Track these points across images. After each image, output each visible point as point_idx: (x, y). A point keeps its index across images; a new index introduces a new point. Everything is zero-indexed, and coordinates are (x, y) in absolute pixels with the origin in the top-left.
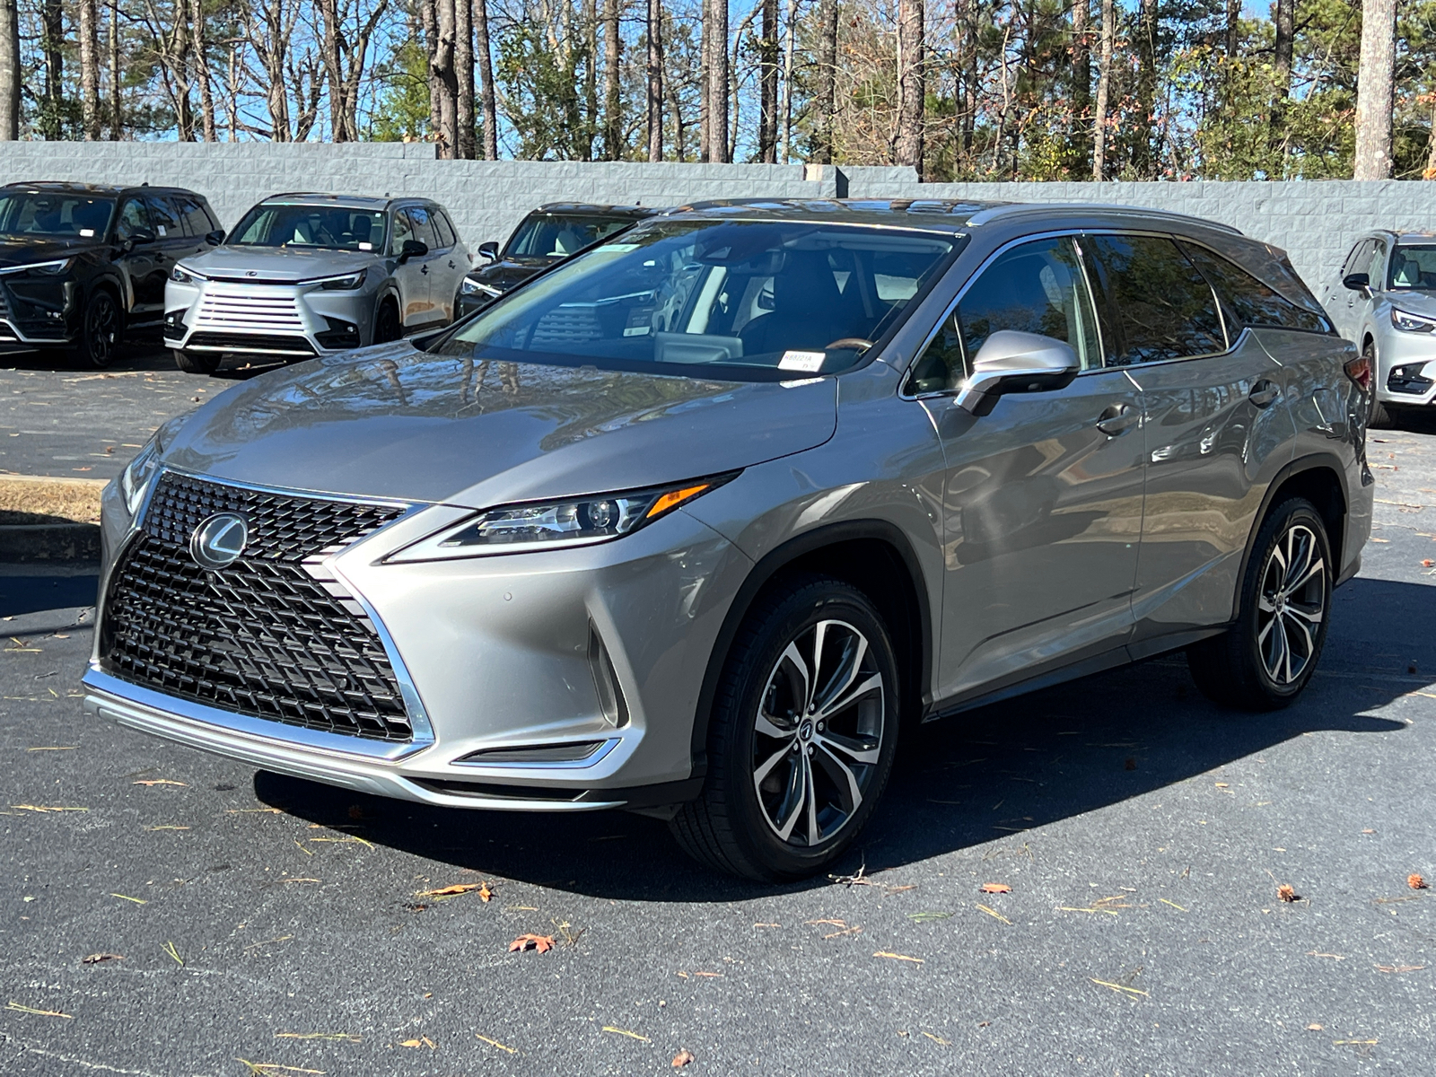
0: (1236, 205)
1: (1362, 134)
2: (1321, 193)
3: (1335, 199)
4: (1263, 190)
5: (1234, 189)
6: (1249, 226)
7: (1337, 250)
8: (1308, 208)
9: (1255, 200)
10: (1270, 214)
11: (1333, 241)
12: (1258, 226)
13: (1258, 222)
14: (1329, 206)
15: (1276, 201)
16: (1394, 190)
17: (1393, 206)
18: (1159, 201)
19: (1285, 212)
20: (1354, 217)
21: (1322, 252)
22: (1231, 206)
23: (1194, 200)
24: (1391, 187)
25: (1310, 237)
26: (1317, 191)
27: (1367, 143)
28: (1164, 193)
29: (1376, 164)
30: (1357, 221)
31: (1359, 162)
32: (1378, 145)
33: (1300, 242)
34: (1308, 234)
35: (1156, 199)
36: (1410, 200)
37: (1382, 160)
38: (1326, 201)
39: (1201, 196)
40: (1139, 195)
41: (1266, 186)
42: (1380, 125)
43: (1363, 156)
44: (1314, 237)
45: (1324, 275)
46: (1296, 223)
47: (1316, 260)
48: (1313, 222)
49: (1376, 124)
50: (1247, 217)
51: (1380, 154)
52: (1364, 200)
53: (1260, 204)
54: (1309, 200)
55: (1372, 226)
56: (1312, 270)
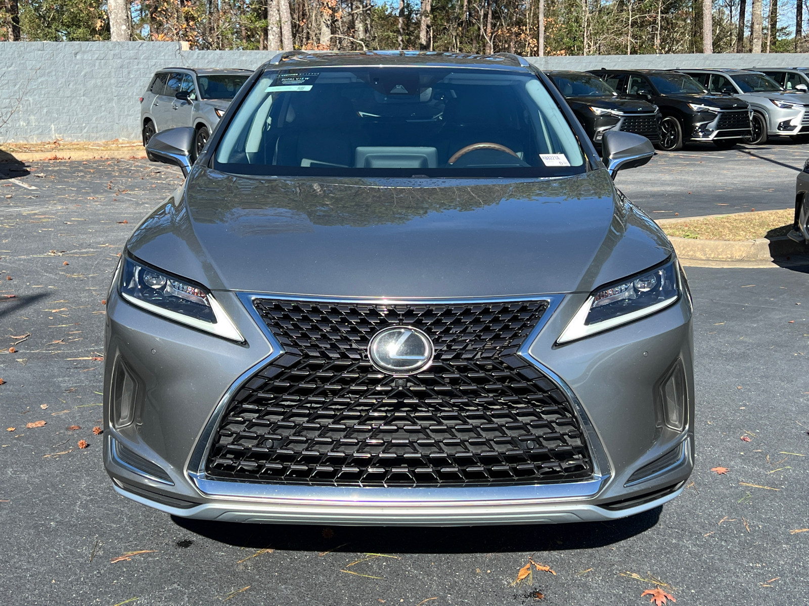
0: (63, 55)
1: (113, 16)
2: (108, 48)
3: (117, 51)
4: (76, 47)
5: (61, 45)
6: (72, 66)
7: (121, 79)
8: (102, 56)
9: (73, 52)
10: (82, 59)
11: (118, 74)
12: (77, 66)
13: (76, 64)
14: (114, 55)
15: (84, 52)
16: (146, 46)
17: (147, 55)
18: (20, 53)
19: (90, 58)
20: (128, 61)
21: (113, 81)
22: (61, 55)
23: (40, 52)
24: (144, 45)
25: (105, 72)
26: (105, 47)
27: (116, 21)
28: (22, 48)
29: (123, 32)
30: (129, 63)
31: (113, 32)
32: (123, 22)
33: (101, 74)
34: (104, 71)
35: (19, 51)
36: (154, 52)
37: (125, 31)
38: (112, 52)
39: (44, 50)
40: (8, 49)
41: (78, 44)
42: (122, 12)
43: (115, 28)
44: (107, 72)
45: (117, 92)
46: (97, 64)
47: (110, 84)
48: (105, 64)
49: (120, 11)
50: (71, 61)
51: (124, 27)
52: (131, 52)
53: (76, 54)
54: (102, 52)
55: (138, 65)
56: (109, 90)
